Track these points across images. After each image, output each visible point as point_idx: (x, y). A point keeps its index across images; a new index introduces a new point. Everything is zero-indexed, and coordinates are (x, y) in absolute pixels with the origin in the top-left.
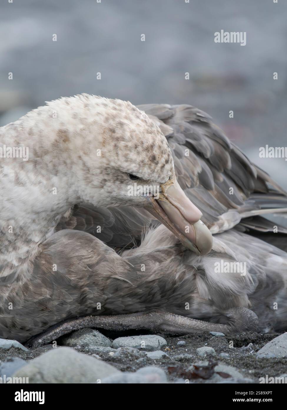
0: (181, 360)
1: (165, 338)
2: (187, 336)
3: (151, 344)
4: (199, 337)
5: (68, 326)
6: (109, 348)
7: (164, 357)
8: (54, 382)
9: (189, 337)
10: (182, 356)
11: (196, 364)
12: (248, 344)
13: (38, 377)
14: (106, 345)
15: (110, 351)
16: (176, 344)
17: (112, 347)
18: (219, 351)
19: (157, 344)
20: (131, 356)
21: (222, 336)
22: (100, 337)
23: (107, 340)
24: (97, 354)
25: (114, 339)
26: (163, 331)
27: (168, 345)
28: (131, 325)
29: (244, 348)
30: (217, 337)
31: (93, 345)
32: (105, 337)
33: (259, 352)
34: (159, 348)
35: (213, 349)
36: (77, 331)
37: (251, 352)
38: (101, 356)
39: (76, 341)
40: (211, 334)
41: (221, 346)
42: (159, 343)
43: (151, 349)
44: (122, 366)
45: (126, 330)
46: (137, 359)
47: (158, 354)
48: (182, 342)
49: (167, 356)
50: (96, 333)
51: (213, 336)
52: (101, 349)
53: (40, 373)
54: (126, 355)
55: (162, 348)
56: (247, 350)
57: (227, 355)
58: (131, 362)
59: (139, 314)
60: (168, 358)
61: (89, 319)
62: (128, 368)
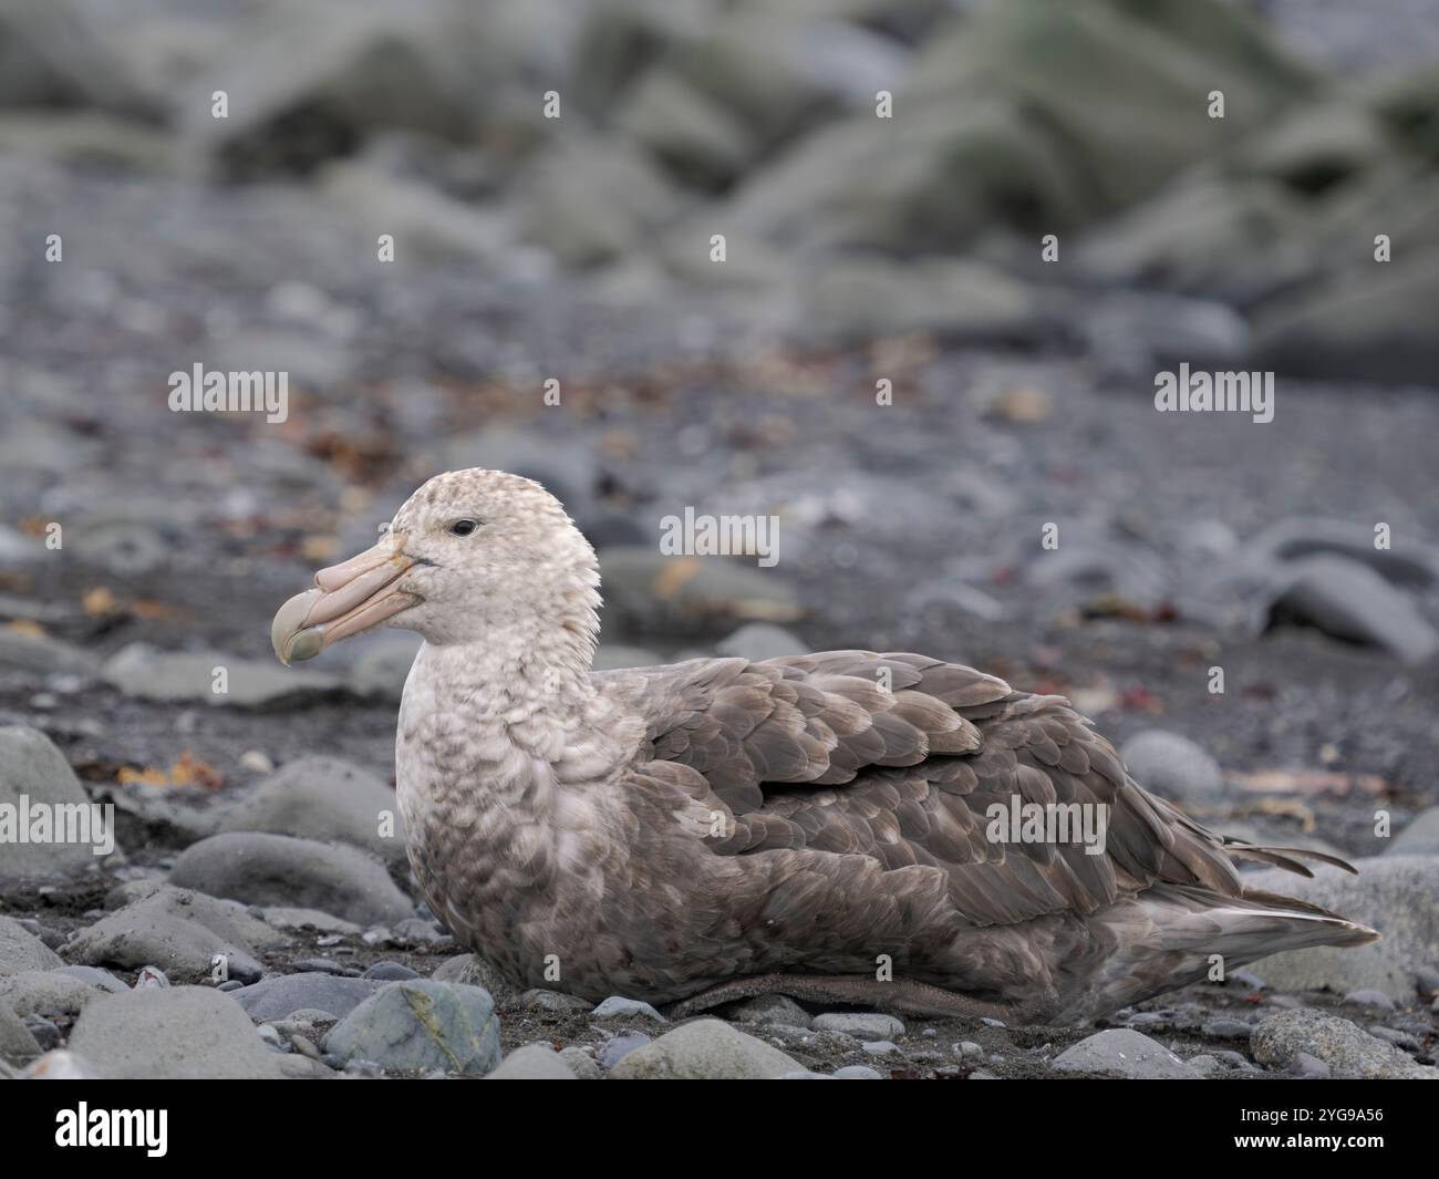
0: (920, 1061)
1: (904, 1022)
2: (941, 1022)
3: (877, 1030)
4: (962, 1024)
5: (738, 989)
6: (804, 1030)
7: (894, 1052)
8: (689, 1076)
9: (944, 1024)
10: (925, 1054)
11: (939, 1070)
12: (1044, 1043)
13: (663, 1065)
14: (800, 1025)
15: (804, 1035)
16: (919, 1034)
17: (811, 1029)
18: (989, 1051)
19: (889, 1030)
20: (836, 1045)
21: (1001, 1027)
22: (793, 1010)
23: (805, 1017)
24: (780, 1038)
25: (816, 1015)
26: (897, 1008)
27: (906, 1034)
28: (843, 996)
29: (1035, 1050)
30: (992, 1028)
31: (778, 1022)
32: (801, 1011)
33: (1057, 1059)
34: (892, 1037)
35: (980, 1048)
36: (753, 998)
37: (1045, 1059)
38: (787, 1042)
39: (750, 1013)
40: (983, 1022)
41: (994, 1043)
42: (892, 1028)
43: (875, 1038)
44: (816, 1062)
45: (834, 1003)
46: (844, 1052)
47: (884, 1047)
48: (931, 1031)
49: (899, 1051)
50: (786, 1002)
51: (986, 1025)
52: (791, 1030)
53: (666, 1059)
54: (827, 1043)
55: (896, 1039)
56: (1039, 1055)
57: (1002, 1059)
58: (833, 1057)
59: (858, 978)
60: (900, 1055)
61: (774, 979)
62: (825, 1065)
